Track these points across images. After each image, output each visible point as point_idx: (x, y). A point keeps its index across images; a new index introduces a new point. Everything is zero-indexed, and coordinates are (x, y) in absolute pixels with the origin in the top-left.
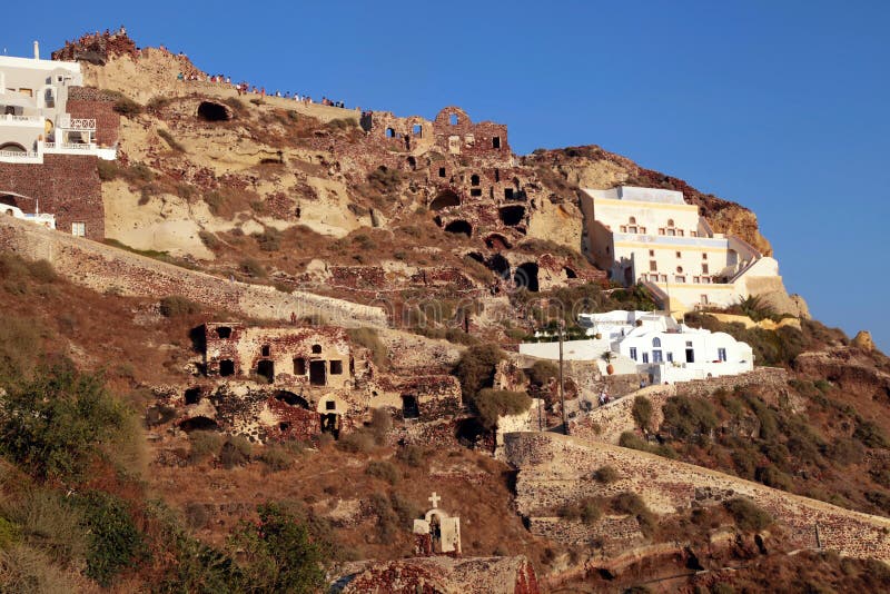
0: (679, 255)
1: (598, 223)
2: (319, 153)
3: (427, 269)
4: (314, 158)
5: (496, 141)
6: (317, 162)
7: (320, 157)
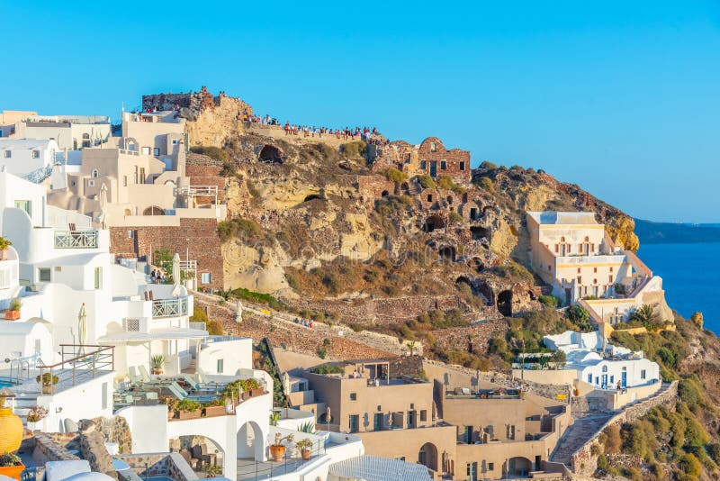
0: (595, 270)
1: (541, 244)
2: (347, 189)
3: (439, 298)
4: (345, 193)
5: (462, 164)
6: (346, 196)
7: (348, 191)
